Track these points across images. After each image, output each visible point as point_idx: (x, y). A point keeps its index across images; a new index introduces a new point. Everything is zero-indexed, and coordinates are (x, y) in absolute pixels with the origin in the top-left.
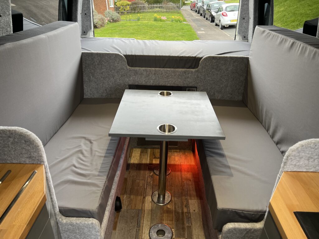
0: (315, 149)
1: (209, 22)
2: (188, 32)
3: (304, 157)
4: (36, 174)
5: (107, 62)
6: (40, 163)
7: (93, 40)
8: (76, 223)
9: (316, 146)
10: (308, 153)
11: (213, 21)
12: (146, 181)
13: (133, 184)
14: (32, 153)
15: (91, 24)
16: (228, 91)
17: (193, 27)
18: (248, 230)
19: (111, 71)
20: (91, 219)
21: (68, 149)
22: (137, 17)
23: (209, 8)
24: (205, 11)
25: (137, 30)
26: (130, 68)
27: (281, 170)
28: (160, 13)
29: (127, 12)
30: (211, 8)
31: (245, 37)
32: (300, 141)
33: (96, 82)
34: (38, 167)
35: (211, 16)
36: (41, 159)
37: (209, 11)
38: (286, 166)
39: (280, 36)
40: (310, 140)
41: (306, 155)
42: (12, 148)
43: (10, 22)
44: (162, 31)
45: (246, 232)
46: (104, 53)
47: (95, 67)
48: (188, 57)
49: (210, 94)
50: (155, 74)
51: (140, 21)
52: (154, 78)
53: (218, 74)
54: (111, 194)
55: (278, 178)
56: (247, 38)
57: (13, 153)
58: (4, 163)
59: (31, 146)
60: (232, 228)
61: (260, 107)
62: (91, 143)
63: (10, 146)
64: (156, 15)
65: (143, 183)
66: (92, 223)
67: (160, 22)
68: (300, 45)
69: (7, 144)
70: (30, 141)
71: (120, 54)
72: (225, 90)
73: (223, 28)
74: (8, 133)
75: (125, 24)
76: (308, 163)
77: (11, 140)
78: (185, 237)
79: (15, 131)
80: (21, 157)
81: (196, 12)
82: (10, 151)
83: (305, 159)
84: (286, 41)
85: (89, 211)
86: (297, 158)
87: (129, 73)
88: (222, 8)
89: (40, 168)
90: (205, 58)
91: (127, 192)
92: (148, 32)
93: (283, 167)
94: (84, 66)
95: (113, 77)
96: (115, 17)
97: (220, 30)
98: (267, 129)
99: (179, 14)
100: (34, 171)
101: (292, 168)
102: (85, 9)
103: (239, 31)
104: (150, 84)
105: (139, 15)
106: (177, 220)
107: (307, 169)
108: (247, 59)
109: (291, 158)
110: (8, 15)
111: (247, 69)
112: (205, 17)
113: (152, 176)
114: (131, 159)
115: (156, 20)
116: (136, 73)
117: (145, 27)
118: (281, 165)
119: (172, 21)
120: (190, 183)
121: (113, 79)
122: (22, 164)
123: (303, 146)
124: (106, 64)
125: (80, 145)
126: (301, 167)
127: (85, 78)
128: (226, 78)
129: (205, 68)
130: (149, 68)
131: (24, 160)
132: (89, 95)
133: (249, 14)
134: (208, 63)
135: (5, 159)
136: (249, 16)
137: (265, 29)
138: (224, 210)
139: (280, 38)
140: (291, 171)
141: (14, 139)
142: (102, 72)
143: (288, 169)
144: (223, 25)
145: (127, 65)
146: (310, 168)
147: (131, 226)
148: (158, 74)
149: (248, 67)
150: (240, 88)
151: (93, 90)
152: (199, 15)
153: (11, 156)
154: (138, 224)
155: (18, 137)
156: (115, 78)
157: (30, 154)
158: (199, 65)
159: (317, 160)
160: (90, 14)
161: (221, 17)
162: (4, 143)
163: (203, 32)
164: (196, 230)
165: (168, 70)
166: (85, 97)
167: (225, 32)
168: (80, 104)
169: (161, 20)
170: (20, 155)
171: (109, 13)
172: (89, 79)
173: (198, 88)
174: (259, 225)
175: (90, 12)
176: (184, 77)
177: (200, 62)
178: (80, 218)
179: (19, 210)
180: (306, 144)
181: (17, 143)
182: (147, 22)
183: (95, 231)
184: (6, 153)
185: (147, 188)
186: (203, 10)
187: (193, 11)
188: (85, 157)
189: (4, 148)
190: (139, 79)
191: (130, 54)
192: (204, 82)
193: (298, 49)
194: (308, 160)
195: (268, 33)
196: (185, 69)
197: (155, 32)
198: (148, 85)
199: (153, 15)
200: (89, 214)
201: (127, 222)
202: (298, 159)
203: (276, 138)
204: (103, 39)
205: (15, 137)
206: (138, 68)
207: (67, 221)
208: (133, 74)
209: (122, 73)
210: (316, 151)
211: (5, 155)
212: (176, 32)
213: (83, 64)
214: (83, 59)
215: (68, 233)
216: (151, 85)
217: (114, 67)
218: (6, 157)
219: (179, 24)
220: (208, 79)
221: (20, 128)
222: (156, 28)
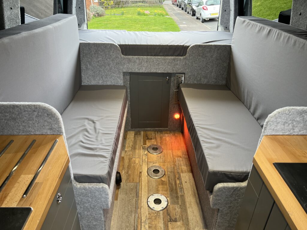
0: (289, 115)
1: (190, 16)
2: (170, 26)
3: (280, 122)
4: (58, 142)
5: (103, 51)
6: (60, 134)
7: (87, 32)
8: (89, 188)
9: (290, 112)
10: (284, 119)
11: (194, 15)
12: (141, 159)
13: (129, 161)
14: (53, 125)
15: (85, 17)
16: (213, 76)
17: (176, 20)
18: (235, 188)
19: (106, 60)
20: (101, 184)
21: (74, 128)
22: (121, 12)
23: (190, 2)
24: (186, 5)
25: (121, 24)
26: (124, 56)
27: (262, 134)
28: (143, 7)
29: (111, 7)
30: (191, 2)
31: (226, 28)
32: (277, 109)
33: (92, 70)
34: (59, 137)
35: (192, 10)
36: (60, 130)
37: (189, 5)
38: (266, 131)
39: (259, 24)
40: (285, 108)
41: (283, 120)
42: (36, 121)
43: (19, 14)
44: (145, 25)
45: (233, 190)
46: (100, 43)
47: (92, 56)
48: (177, 45)
49: (197, 79)
50: (147, 62)
51: (124, 16)
52: (146, 66)
53: (203, 61)
54: (114, 166)
55: (259, 142)
56: (229, 28)
57: (37, 125)
58: (28, 135)
59: (52, 119)
60: (222, 187)
61: (242, 89)
62: (94, 122)
63: (34, 119)
64: (139, 9)
65: (139, 160)
66: (103, 187)
67: (143, 16)
68: (276, 31)
69: (32, 117)
70: (52, 114)
71: (115, 44)
72: (210, 75)
73: (204, 21)
74: (33, 107)
75: (110, 19)
76: (284, 127)
77: (36, 113)
78: (179, 204)
79: (39, 106)
80: (43, 129)
81: (178, 6)
82: (34, 124)
83: (281, 124)
84: (264, 28)
85: (100, 177)
86: (274, 123)
87: (123, 61)
88: (203, 2)
89: (60, 137)
90: (192, 47)
91: (124, 169)
92: (132, 25)
93: (264, 132)
94: (81, 56)
95: (109, 65)
96: (100, 12)
97: (201, 23)
98: (248, 108)
99: (161, 9)
100: (56, 140)
101: (271, 132)
102: (79, 3)
103: (221, 22)
104: (142, 71)
105: (123, 10)
106: (172, 190)
107: (283, 133)
108: (230, 47)
109: (270, 124)
110: (17, 8)
111: (230, 56)
112: (186, 11)
113: (146, 155)
114: (126, 140)
115: (139, 14)
116: (130, 61)
117: (129, 21)
118: (262, 131)
119: (155, 15)
120: (181, 159)
121: (108, 66)
122: (44, 135)
123: (279, 113)
124: (102, 53)
125: (85, 125)
126: (278, 131)
127: (83, 67)
128: (211, 65)
129: (192, 55)
130: (141, 57)
131: (45, 131)
132: (87, 82)
133: (230, 6)
134: (195, 51)
135: (30, 131)
136: (230, 8)
137: (245, 19)
138: (215, 172)
139: (259, 27)
140: (270, 135)
141: (38, 113)
142: (98, 60)
143: (268, 133)
144: (204, 18)
145: (121, 54)
146: (286, 131)
147: (130, 196)
148: (149, 62)
149: (230, 54)
150: (224, 74)
151: (90, 77)
152: (181, 9)
153: (35, 128)
154: (137, 195)
155: (41, 111)
156: (110, 66)
157: (51, 126)
158: (187, 53)
159: (291, 125)
160: (84, 7)
161: (201, 11)
162: (29, 117)
163: (185, 25)
164: (189, 198)
165: (158, 58)
166: (83, 84)
167: (205, 25)
168: (78, 90)
169: (144, 14)
170: (42, 127)
171: (94, 7)
172: (86, 67)
173: (186, 74)
174: (244, 184)
175: (84, 6)
176: (173, 64)
177: (188, 50)
178: (92, 184)
179: (50, 168)
180: (282, 111)
181: (41, 116)
182: (131, 16)
183: (105, 194)
184: (30, 125)
185: (143, 165)
186: (184, 4)
187: (174, 5)
188: (90, 134)
189: (29, 121)
190: (132, 67)
191: (124, 44)
192: (192, 68)
193: (274, 35)
194: (284, 125)
195: (248, 23)
196: (174, 57)
197: (139, 25)
198: (141, 72)
199: (137, 10)
200: (100, 179)
201: (126, 194)
202: (276, 124)
203: (257, 115)
204: (97, 31)
205: (39, 111)
206: (132, 57)
207: (81, 186)
208: (127, 62)
209: (116, 61)
210: (290, 116)
211: (29, 127)
212: (159, 26)
213: (81, 53)
214: (80, 49)
215: (81, 197)
216: (144, 72)
217: (109, 56)
218: (30, 129)
219: (162, 18)
220: (195, 65)
221: (43, 104)
222: (140, 22)
